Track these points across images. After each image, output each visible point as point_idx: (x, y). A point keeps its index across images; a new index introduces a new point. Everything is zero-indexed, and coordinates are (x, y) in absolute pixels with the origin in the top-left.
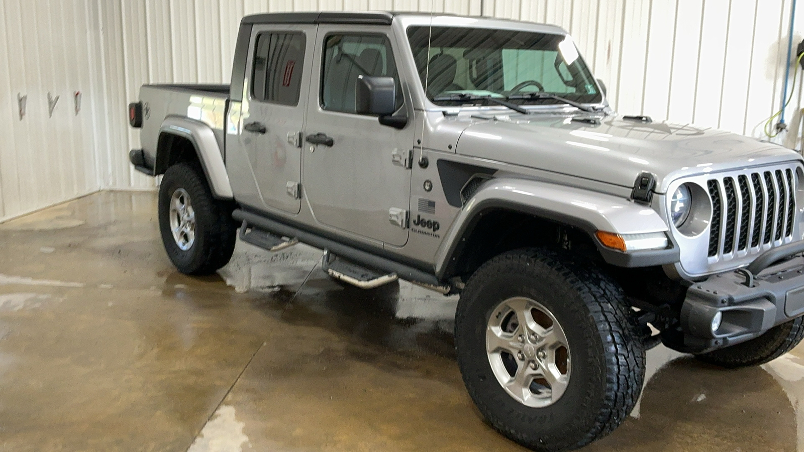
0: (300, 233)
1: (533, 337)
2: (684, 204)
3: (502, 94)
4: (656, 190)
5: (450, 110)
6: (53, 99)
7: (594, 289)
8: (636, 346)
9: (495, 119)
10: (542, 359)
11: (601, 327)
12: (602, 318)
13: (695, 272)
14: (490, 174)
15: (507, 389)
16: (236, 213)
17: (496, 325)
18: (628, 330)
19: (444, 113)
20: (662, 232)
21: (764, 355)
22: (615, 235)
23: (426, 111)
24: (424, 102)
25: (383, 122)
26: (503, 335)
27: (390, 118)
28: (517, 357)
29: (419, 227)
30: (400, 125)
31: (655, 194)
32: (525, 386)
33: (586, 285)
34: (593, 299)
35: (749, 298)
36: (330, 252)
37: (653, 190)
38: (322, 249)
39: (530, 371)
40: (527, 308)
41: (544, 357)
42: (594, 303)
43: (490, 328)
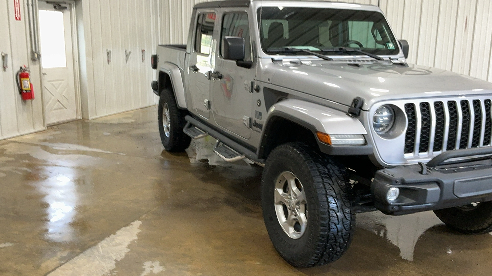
0: (209, 130)
1: (294, 196)
2: (388, 118)
3: (320, 49)
4: (363, 108)
5: (277, 57)
6: (128, 52)
7: (321, 168)
8: (345, 206)
9: (301, 64)
10: (298, 209)
11: (319, 191)
12: (322, 186)
13: (393, 163)
14: (282, 96)
15: (282, 227)
16: (187, 118)
17: (279, 188)
18: (340, 195)
19: (273, 60)
20: (361, 135)
21: (484, 226)
22: (327, 134)
23: (261, 58)
24: (261, 52)
25: (238, 64)
26: (283, 194)
27: (243, 62)
28: (288, 207)
29: (255, 128)
30: (248, 66)
31: (362, 111)
32: (291, 225)
33: (316, 165)
34: (318, 174)
35: (417, 182)
36: (220, 141)
37: (361, 108)
38: (216, 138)
39: (293, 217)
40: (292, 178)
41: (299, 208)
42: (319, 176)
43: (276, 190)
